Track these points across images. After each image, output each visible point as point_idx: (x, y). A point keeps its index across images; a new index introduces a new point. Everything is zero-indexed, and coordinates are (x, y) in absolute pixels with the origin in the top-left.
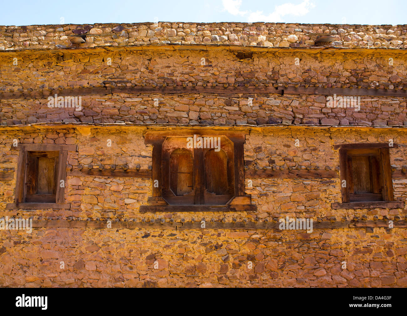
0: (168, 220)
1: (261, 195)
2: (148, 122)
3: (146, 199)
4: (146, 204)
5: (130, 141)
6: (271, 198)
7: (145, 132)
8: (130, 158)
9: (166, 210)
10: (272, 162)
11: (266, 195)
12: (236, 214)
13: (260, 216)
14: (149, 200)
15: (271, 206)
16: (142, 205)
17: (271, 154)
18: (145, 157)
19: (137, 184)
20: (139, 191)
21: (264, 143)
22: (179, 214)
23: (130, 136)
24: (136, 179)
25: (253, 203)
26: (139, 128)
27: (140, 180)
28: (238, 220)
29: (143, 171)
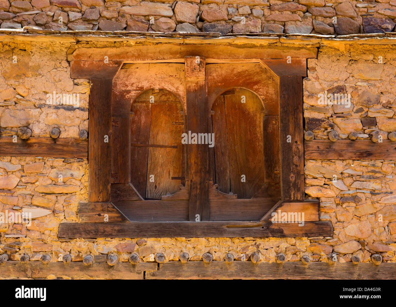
0: (125, 257)
1: (343, 200)
2: (80, 28)
3: (74, 207)
4: (73, 219)
5: (37, 71)
6: (366, 208)
7: (71, 50)
8: (35, 112)
9: (121, 233)
10: (369, 122)
11: (355, 199)
12: (284, 244)
13: (341, 249)
14: (81, 211)
15: (366, 226)
16: (64, 221)
17: (368, 103)
18: (70, 108)
19: (53, 173)
20: (57, 190)
21: (351, 78)
22: (150, 242)
23: (35, 60)
24: (50, 161)
25: (325, 217)
26: (58, 41)
27: (58, 162)
28: (289, 258)
29: (66, 143)
